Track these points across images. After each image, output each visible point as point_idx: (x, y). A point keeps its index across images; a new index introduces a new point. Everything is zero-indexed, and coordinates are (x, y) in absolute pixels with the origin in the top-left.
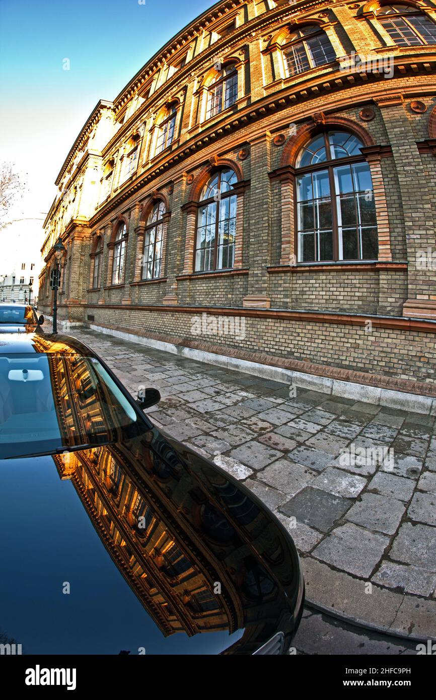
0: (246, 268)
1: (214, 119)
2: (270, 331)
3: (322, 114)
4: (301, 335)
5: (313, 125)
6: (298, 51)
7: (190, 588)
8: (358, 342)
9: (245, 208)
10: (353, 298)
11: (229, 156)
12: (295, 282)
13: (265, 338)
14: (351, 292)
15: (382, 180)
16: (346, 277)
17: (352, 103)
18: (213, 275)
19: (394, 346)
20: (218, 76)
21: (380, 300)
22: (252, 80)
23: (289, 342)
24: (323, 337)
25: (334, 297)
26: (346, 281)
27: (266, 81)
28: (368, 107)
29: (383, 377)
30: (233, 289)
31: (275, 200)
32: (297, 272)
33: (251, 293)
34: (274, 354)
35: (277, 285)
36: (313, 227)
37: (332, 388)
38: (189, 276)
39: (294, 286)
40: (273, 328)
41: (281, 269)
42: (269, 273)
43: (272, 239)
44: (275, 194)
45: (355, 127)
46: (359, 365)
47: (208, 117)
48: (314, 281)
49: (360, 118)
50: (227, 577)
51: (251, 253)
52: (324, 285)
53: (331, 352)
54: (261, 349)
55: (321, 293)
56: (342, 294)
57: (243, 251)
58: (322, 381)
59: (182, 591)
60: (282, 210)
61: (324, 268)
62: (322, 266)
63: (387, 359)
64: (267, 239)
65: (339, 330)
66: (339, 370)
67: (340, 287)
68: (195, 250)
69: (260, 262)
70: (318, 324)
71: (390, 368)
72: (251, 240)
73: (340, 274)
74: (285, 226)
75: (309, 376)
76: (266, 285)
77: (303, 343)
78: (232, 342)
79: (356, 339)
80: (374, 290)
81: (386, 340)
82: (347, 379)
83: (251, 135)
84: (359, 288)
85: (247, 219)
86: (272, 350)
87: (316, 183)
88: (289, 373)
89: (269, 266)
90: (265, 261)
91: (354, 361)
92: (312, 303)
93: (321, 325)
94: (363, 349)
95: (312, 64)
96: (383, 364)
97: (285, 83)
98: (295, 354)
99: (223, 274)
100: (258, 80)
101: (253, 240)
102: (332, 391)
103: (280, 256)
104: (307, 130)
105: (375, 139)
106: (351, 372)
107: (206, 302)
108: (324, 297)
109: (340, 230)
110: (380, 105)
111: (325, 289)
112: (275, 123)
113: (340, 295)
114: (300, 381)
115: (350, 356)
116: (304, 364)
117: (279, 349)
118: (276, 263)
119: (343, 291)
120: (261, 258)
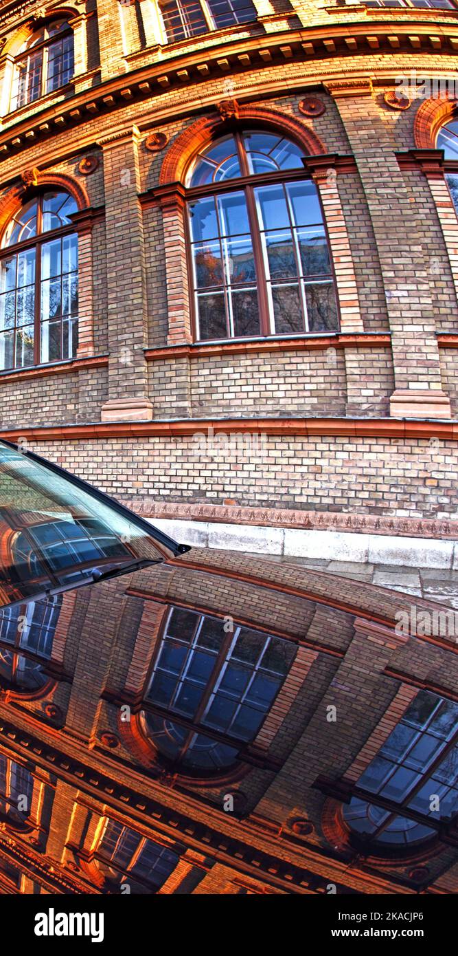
0: (101, 354)
1: (26, 111)
2: (157, 459)
3: (235, 101)
4: (216, 460)
5: (218, 119)
8: (319, 462)
9: (95, 254)
10: (301, 394)
11: (61, 169)
12: (195, 373)
13: (149, 472)
14: (297, 383)
15: (340, 207)
16: (287, 360)
17: (285, 88)
18: (33, 373)
19: (381, 465)
20: (33, 39)
21: (349, 393)
22: (103, 45)
23: (196, 473)
24: (257, 460)
25: (269, 394)
26: (287, 367)
27: (128, 45)
28: (312, 96)
29: (368, 517)
30: (76, 393)
31: (152, 239)
32: (199, 356)
33: (115, 396)
34: (166, 499)
36: (222, 283)
37: (283, 545)
39: (194, 380)
40: (163, 453)
41: (170, 352)
42: (148, 359)
43: (149, 304)
44: (151, 229)
45: (291, 125)
46: (325, 501)
47: (14, 107)
48: (230, 370)
49: (301, 113)
51: (110, 328)
52: (249, 375)
53: (274, 483)
54: (143, 492)
55: (245, 389)
56: (283, 387)
57: (93, 326)
58: (265, 535)
60: (167, 255)
61: (249, 346)
63: (371, 487)
64: (141, 304)
65: (285, 446)
66: (291, 512)
67: (278, 377)
69: (129, 342)
71: (377, 500)
72: (109, 307)
73: (277, 355)
74: (173, 280)
75: (240, 529)
76: (144, 381)
77: (221, 474)
79: (315, 458)
80: (335, 379)
81: (367, 456)
82: (308, 526)
83: (103, 133)
84: (311, 376)
85: (99, 272)
86: (163, 492)
88: (202, 527)
89: (147, 348)
90: (139, 341)
91: (315, 496)
92: (229, 406)
94: (329, 474)
95: (212, 24)
96: (366, 495)
97: (164, 52)
99: (57, 369)
100: (114, 44)
101: (114, 306)
102: (283, 549)
103: (167, 331)
104: (206, 127)
105: (326, 145)
106: (311, 513)
107: (22, 421)
108: (251, 395)
109: (269, 287)
110: (334, 93)
111: (251, 382)
112: (149, 113)
113: (279, 390)
114: (225, 539)
115: (308, 487)
116: (227, 511)
117: (176, 489)
118: (158, 344)
119: (285, 383)
120: (131, 336)
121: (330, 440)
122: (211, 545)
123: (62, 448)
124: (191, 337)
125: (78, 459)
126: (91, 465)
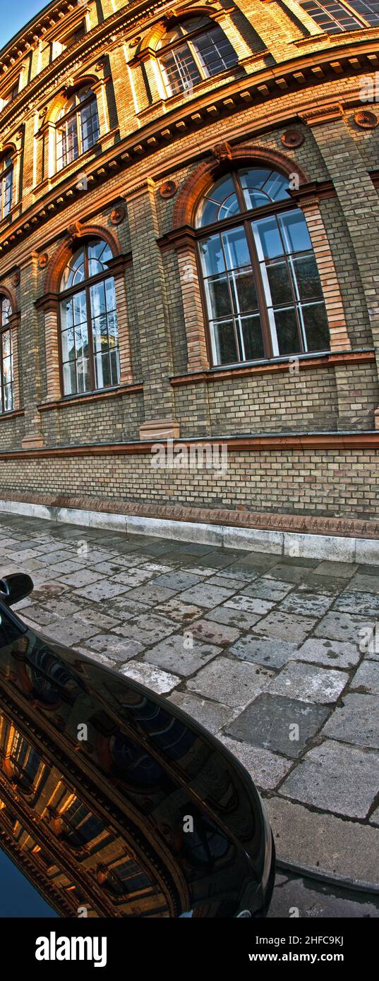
0: (138, 382)
1: (68, 170)
2: (183, 471)
3: (226, 144)
4: (229, 472)
5: (215, 162)
6: (181, 56)
7: (105, 860)
8: (314, 473)
9: (128, 295)
10: (299, 410)
11: (96, 221)
12: (212, 395)
13: (178, 482)
14: (296, 401)
15: (324, 232)
17: (268, 124)
18: (91, 398)
19: (368, 474)
20: (68, 105)
21: (340, 408)
22: (119, 106)
23: (214, 484)
24: (262, 472)
25: (273, 412)
26: (287, 387)
27: (138, 105)
28: (292, 128)
29: (357, 522)
30: (122, 415)
31: (171, 278)
32: (214, 381)
33: (149, 418)
34: (192, 504)
35: (186, 403)
36: (231, 312)
37: (283, 545)
38: (57, 402)
39: (211, 401)
41: (190, 379)
42: (173, 386)
43: (172, 337)
44: (169, 270)
45: (276, 159)
46: (320, 507)
47: (60, 167)
48: (240, 392)
49: (284, 146)
50: (158, 839)
51: (143, 360)
52: (255, 396)
53: (276, 492)
54: (174, 498)
55: (252, 408)
56: (283, 405)
57: (131, 357)
58: (268, 538)
59: (95, 866)
60: (183, 292)
61: (253, 370)
62: (250, 367)
63: (359, 495)
64: (165, 337)
65: (285, 459)
66: (290, 517)
67: (280, 396)
68: (61, 364)
69: (158, 371)
70: (252, 454)
71: (365, 507)
72: (141, 341)
73: (277, 376)
74: (189, 314)
75: (248, 532)
76: (170, 405)
77: (233, 484)
78: (130, 493)
79: (311, 470)
80: (329, 395)
81: (355, 467)
82: (304, 530)
83: (125, 187)
84: (307, 394)
85: (132, 310)
86: (189, 499)
87: (228, 247)
88: (218, 529)
89: (172, 375)
90: (166, 370)
91: (311, 503)
92: (240, 424)
93: (257, 454)
94: (322, 484)
95: (204, 73)
96: (355, 502)
97: (167, 105)
98: (224, 501)
99: (106, 395)
100: (127, 105)
101: (145, 340)
102: (283, 550)
103: (186, 359)
104: (206, 171)
105: (307, 173)
106: (308, 518)
107: (85, 438)
108: (258, 413)
109: (271, 312)
110: (309, 122)
111: (257, 401)
112: (159, 165)
113: (280, 408)
114: (236, 540)
115: (305, 495)
116: (239, 515)
117: (199, 497)
118: (181, 371)
119: (285, 402)
120: (159, 366)
121: (323, 453)
122: (226, 545)
123: (112, 462)
124: (208, 363)
125: (125, 471)
126: (134, 476)
